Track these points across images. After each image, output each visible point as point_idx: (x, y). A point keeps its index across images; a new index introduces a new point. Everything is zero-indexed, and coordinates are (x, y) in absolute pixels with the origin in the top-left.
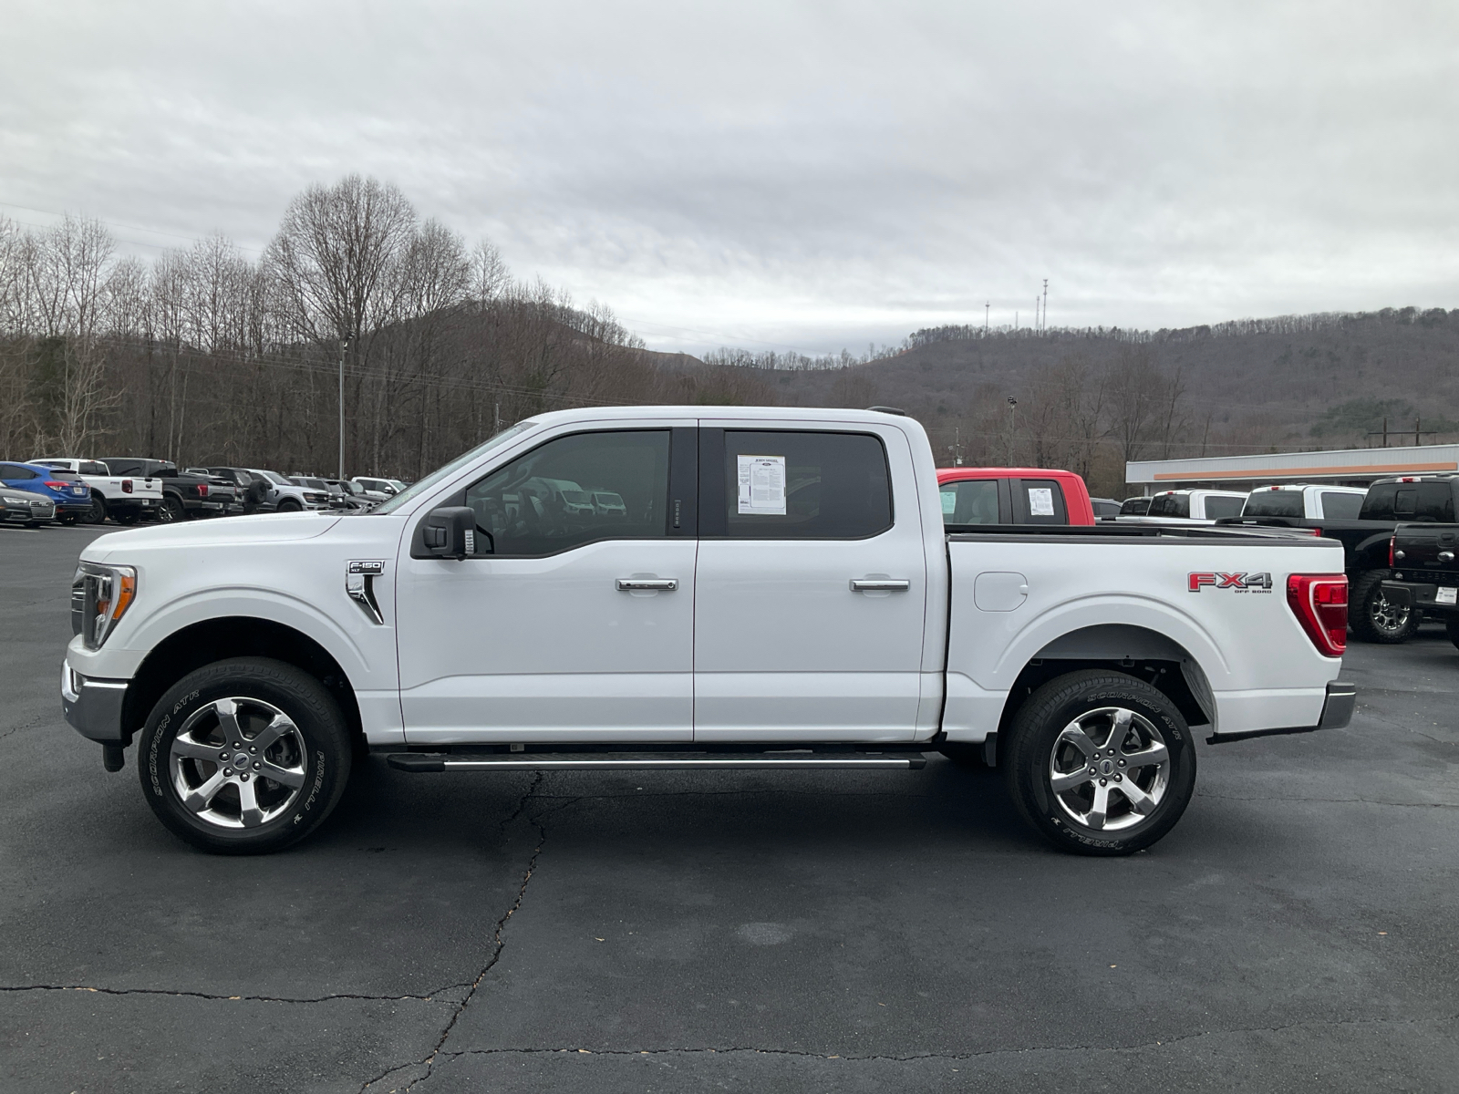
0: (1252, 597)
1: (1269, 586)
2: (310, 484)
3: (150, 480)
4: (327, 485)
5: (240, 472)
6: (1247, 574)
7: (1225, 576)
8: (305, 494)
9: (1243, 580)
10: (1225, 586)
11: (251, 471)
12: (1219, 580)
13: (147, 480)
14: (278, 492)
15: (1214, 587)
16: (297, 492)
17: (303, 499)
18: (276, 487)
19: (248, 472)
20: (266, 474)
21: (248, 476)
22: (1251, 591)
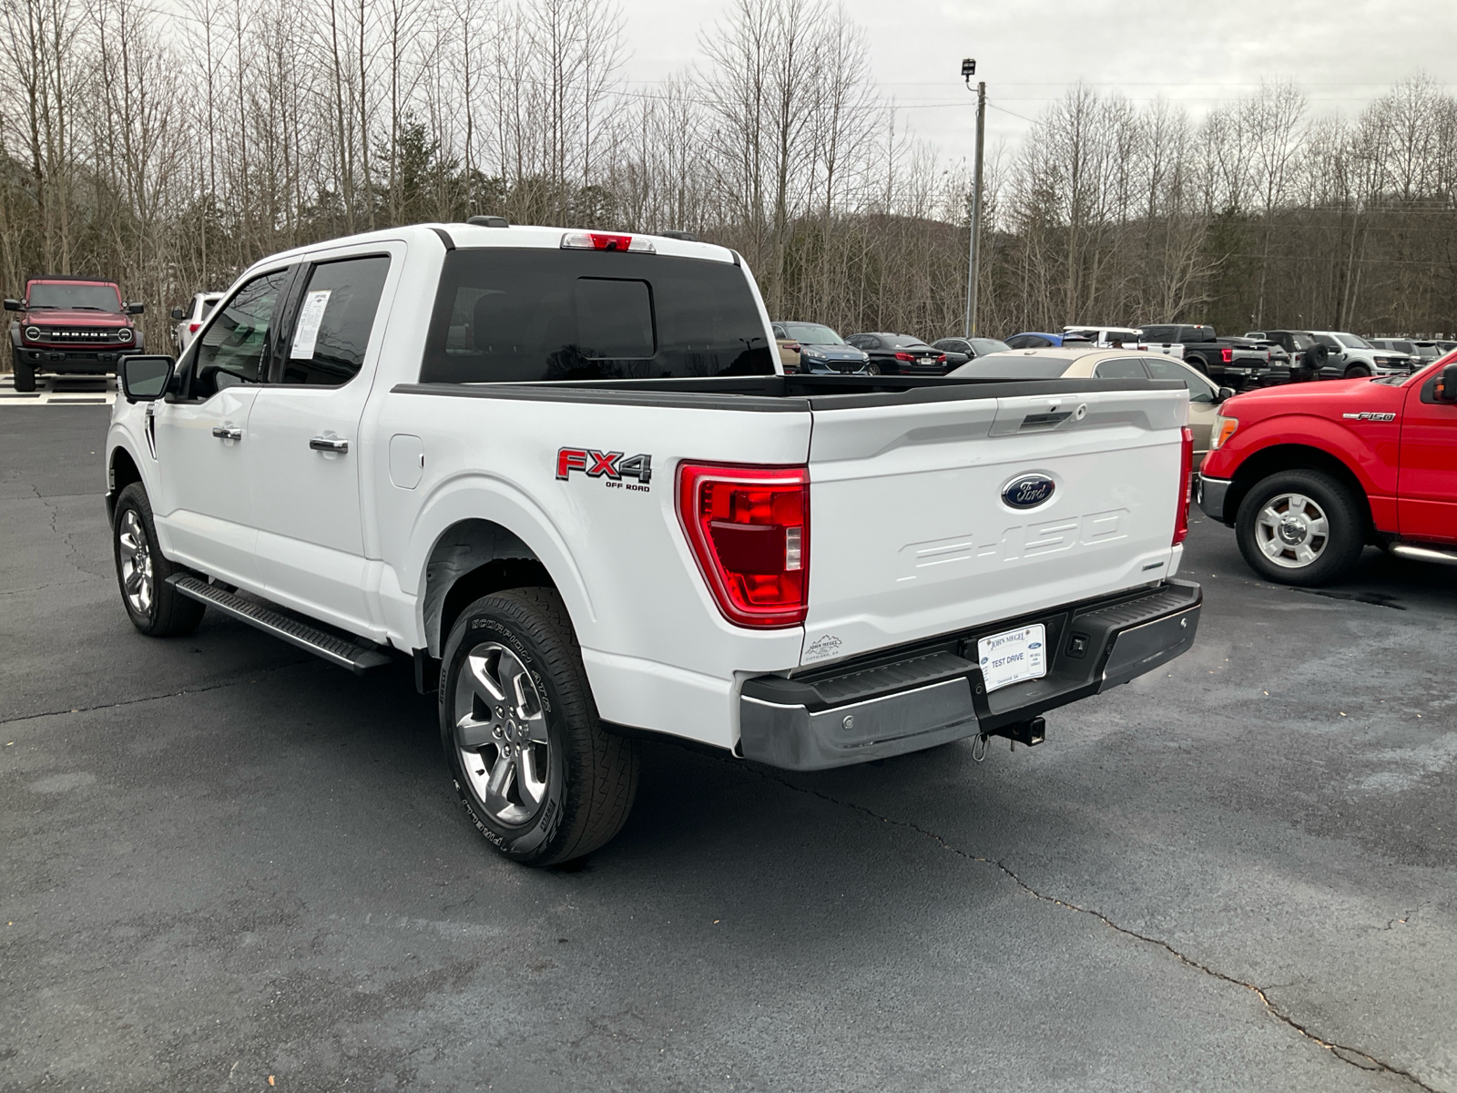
0: (623, 496)
1: (647, 479)
2: (1397, 347)
3: (1169, 346)
4: (1416, 347)
5: (1300, 334)
6: (623, 454)
7: (597, 456)
8: (1376, 358)
9: (616, 466)
10: (594, 474)
11: (1315, 333)
12: (590, 463)
13: (1164, 346)
14: (1346, 356)
15: (583, 473)
16: (1367, 355)
17: (1373, 364)
18: (1345, 350)
19: (1311, 335)
20: (1336, 336)
21: (1309, 339)
22: (625, 486)
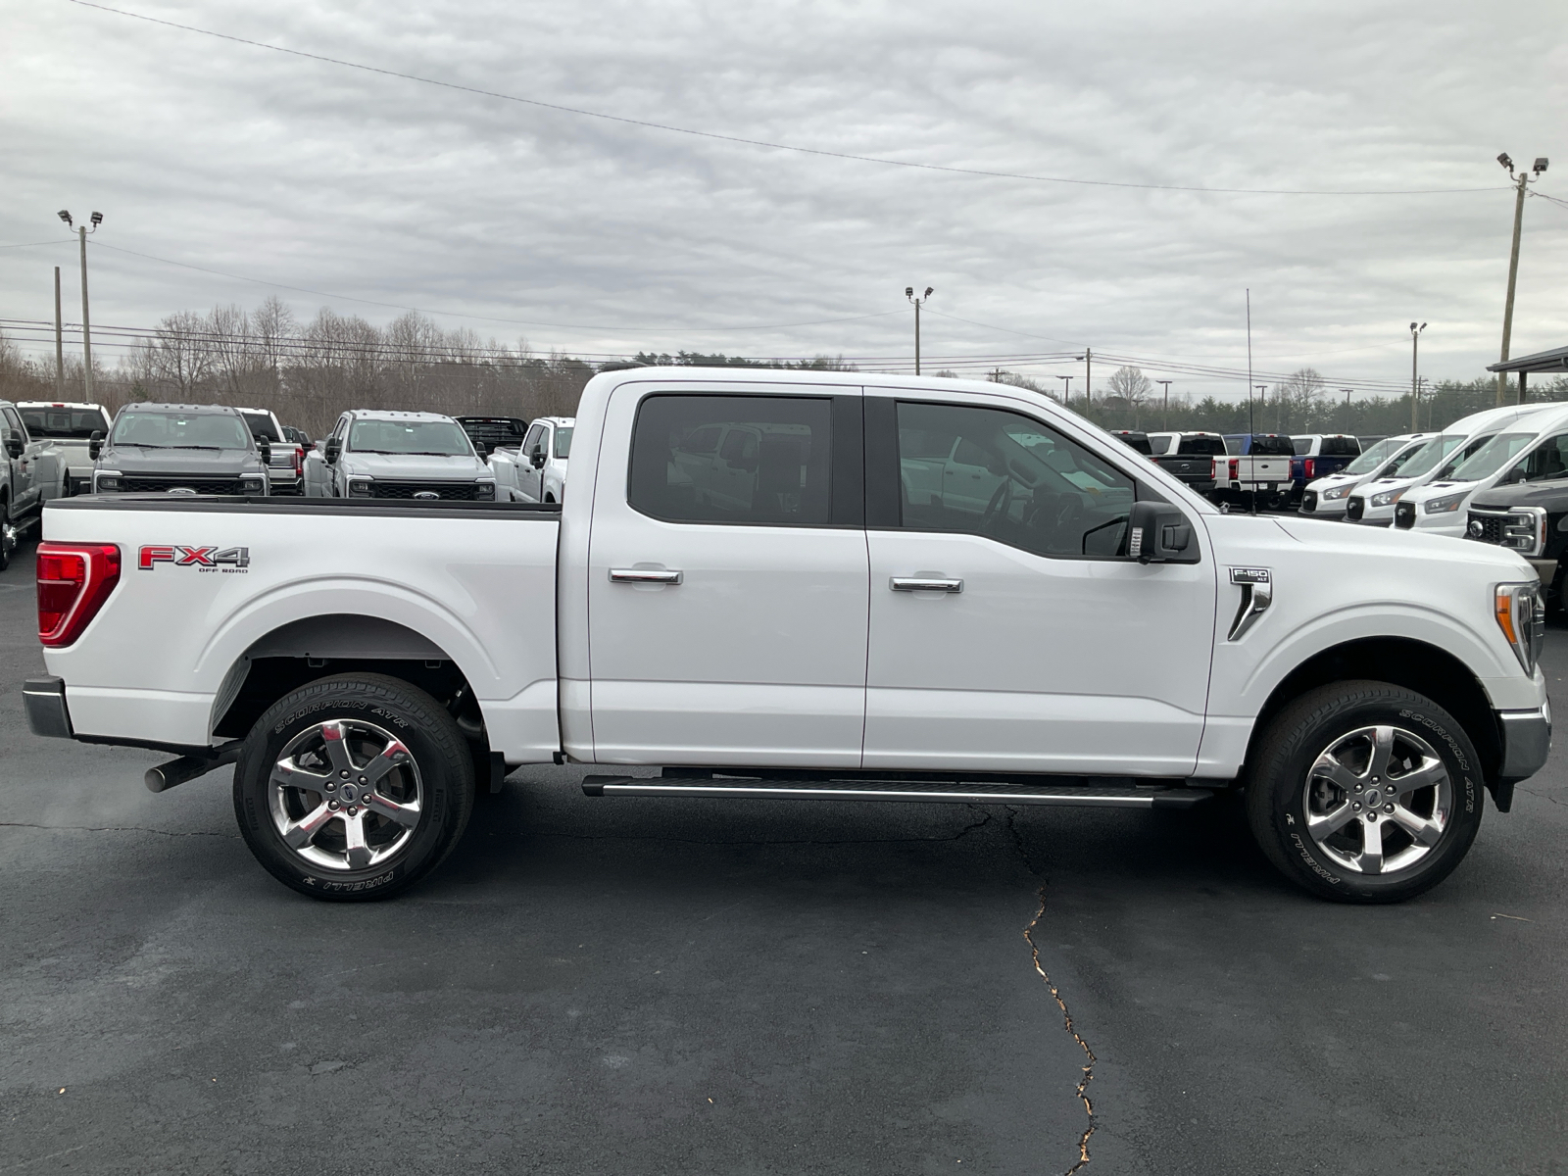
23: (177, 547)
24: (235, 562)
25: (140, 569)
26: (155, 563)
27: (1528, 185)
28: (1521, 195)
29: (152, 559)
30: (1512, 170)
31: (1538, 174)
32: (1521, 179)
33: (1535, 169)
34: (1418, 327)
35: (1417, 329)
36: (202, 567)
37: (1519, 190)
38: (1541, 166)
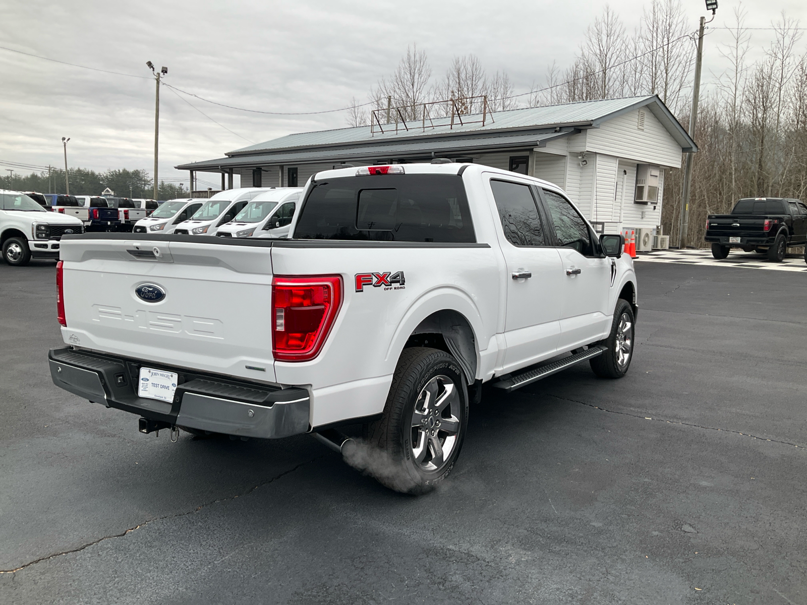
23: (372, 274)
24: (398, 282)
25: (356, 291)
26: (364, 286)
27: (160, 79)
28: (158, 83)
29: (362, 283)
30: (153, 70)
31: (164, 74)
32: (157, 75)
33: (162, 71)
34: (66, 140)
35: (65, 141)
36: (385, 287)
37: (157, 80)
38: (165, 71)
